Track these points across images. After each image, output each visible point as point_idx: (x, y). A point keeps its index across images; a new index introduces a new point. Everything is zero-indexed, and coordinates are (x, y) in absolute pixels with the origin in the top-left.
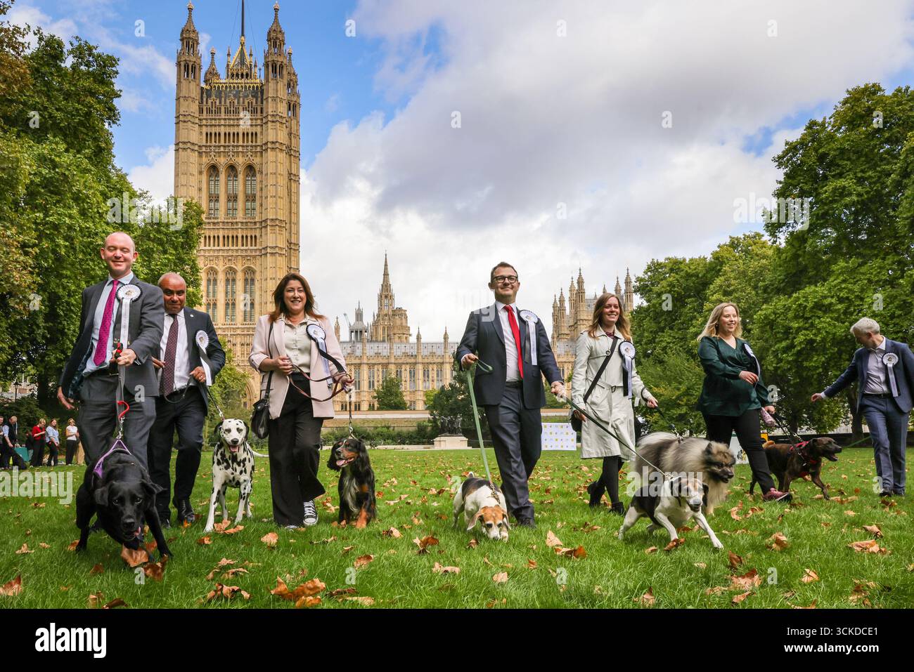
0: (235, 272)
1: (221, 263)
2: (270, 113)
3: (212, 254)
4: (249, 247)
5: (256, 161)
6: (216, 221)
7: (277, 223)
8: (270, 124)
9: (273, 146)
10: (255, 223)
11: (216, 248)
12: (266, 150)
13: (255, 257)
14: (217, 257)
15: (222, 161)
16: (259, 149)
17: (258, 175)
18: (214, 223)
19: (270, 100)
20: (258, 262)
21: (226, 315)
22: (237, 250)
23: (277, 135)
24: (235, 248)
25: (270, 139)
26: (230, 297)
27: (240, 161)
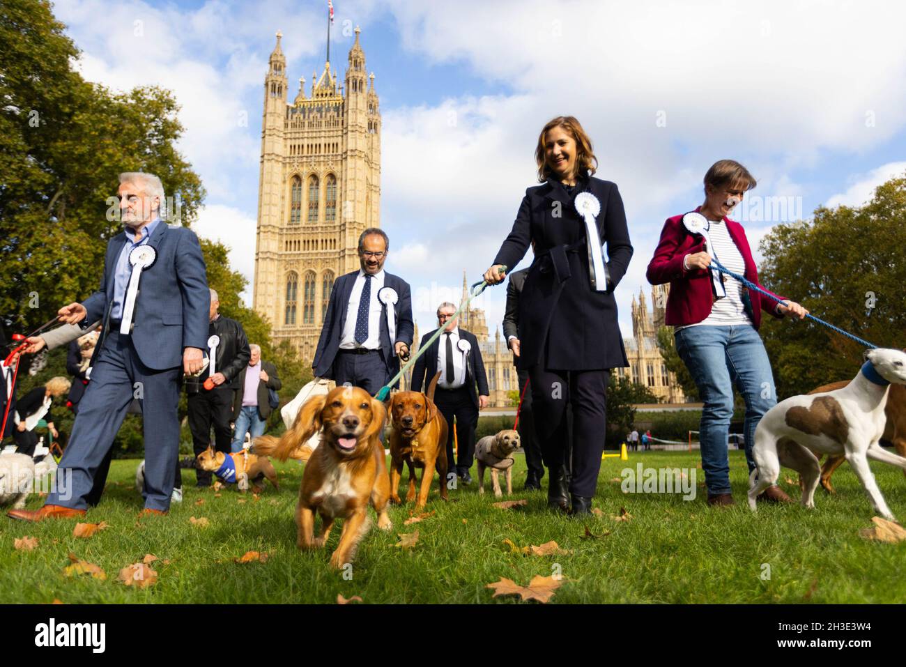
0: (314, 274)
1: (301, 267)
2: (350, 123)
3: (292, 258)
4: (329, 250)
5: (337, 169)
6: (297, 226)
7: (356, 225)
8: (349, 134)
9: (353, 154)
10: (334, 227)
11: (297, 252)
12: (346, 158)
13: (334, 259)
14: (298, 261)
15: (305, 171)
16: (339, 158)
17: (339, 182)
18: (295, 229)
19: (350, 112)
20: (337, 265)
21: (305, 317)
22: (317, 254)
23: (356, 143)
24: (315, 251)
25: (350, 146)
26: (309, 300)
27: (322, 171)
